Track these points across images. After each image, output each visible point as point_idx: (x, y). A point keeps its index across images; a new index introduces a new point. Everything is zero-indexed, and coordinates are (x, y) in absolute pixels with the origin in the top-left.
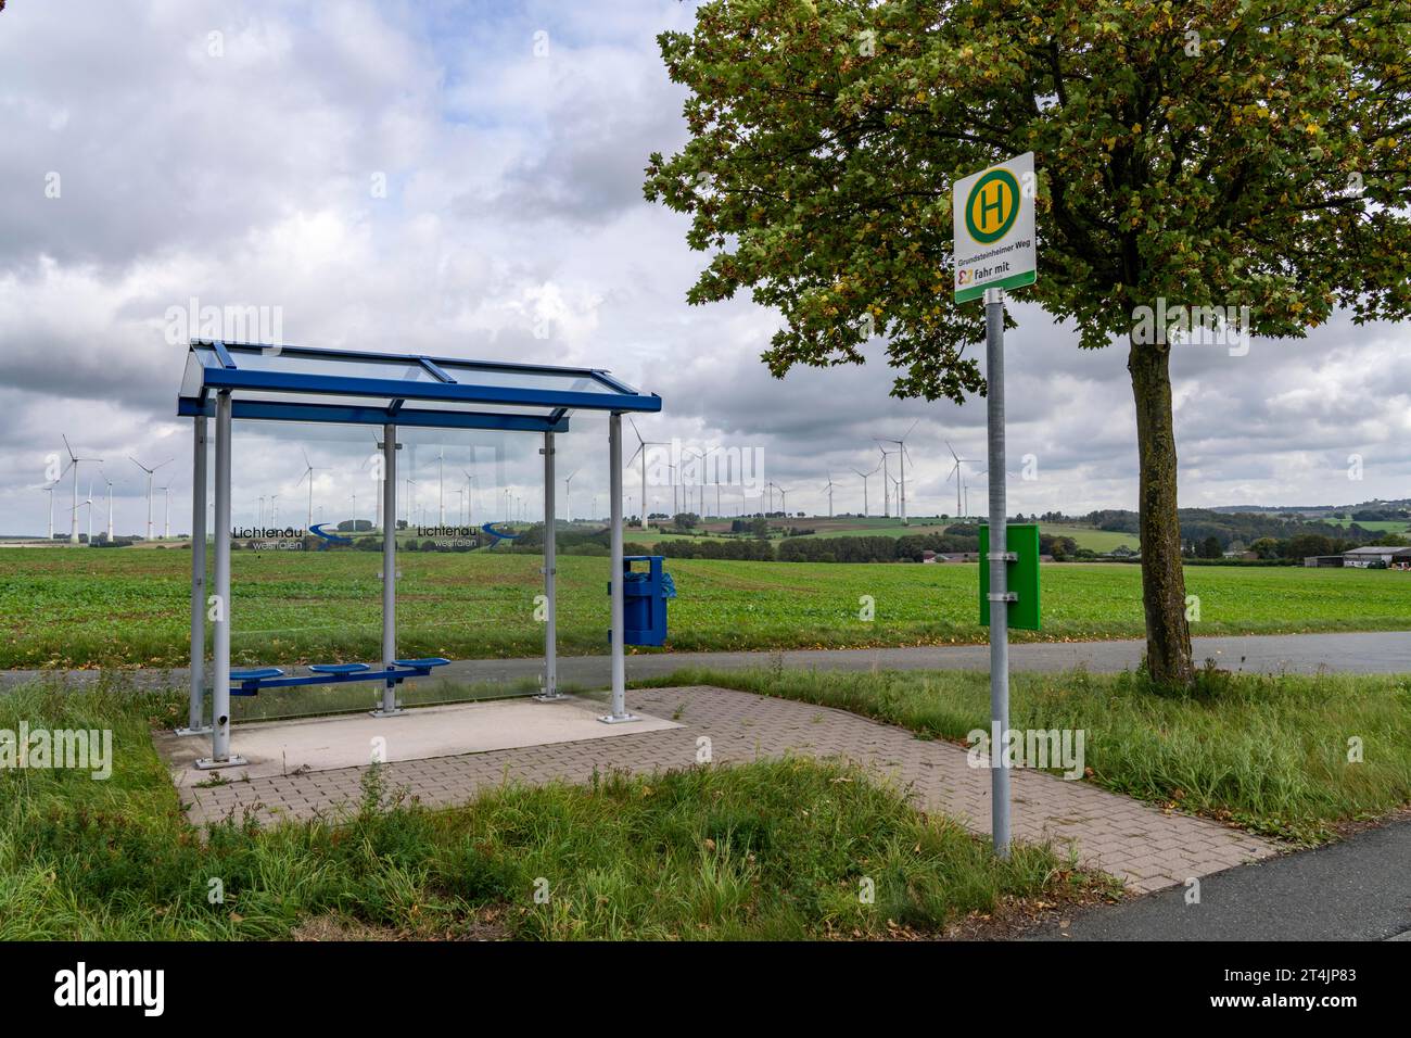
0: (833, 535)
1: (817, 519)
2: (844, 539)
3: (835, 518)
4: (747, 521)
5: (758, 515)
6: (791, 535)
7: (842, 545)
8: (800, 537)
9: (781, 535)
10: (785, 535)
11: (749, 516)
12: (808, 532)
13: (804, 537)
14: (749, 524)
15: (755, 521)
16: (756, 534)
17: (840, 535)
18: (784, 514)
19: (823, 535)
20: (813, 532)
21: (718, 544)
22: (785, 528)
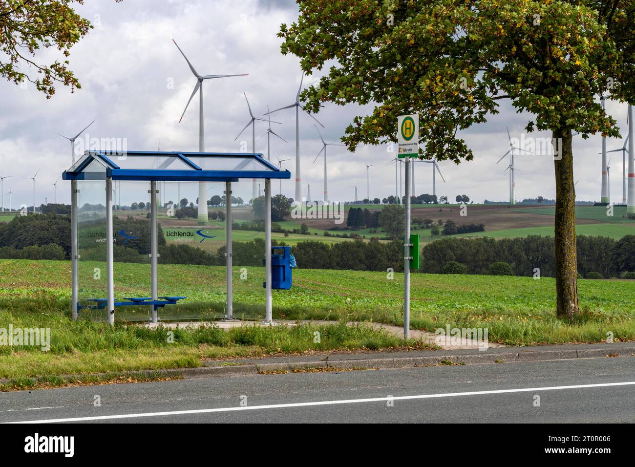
0: (513, 234)
1: (489, 207)
2: (532, 240)
3: (519, 205)
4: (372, 208)
5: (391, 199)
6: (446, 233)
7: (527, 250)
8: (459, 237)
9: (428, 232)
10: (435, 233)
11: (377, 201)
12: (473, 229)
13: (466, 236)
14: (377, 214)
15: (386, 209)
16: (387, 231)
17: (523, 234)
18: (434, 198)
19: (497, 234)
20: (481, 229)
21: (323, 247)
22: (435, 222)
